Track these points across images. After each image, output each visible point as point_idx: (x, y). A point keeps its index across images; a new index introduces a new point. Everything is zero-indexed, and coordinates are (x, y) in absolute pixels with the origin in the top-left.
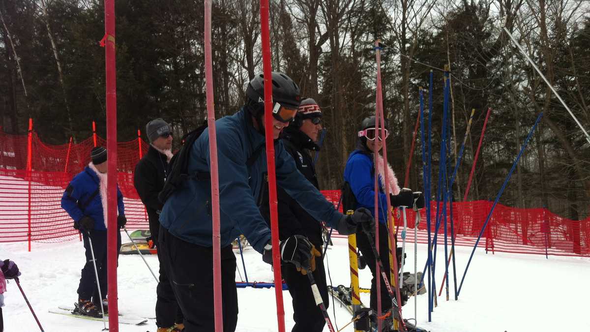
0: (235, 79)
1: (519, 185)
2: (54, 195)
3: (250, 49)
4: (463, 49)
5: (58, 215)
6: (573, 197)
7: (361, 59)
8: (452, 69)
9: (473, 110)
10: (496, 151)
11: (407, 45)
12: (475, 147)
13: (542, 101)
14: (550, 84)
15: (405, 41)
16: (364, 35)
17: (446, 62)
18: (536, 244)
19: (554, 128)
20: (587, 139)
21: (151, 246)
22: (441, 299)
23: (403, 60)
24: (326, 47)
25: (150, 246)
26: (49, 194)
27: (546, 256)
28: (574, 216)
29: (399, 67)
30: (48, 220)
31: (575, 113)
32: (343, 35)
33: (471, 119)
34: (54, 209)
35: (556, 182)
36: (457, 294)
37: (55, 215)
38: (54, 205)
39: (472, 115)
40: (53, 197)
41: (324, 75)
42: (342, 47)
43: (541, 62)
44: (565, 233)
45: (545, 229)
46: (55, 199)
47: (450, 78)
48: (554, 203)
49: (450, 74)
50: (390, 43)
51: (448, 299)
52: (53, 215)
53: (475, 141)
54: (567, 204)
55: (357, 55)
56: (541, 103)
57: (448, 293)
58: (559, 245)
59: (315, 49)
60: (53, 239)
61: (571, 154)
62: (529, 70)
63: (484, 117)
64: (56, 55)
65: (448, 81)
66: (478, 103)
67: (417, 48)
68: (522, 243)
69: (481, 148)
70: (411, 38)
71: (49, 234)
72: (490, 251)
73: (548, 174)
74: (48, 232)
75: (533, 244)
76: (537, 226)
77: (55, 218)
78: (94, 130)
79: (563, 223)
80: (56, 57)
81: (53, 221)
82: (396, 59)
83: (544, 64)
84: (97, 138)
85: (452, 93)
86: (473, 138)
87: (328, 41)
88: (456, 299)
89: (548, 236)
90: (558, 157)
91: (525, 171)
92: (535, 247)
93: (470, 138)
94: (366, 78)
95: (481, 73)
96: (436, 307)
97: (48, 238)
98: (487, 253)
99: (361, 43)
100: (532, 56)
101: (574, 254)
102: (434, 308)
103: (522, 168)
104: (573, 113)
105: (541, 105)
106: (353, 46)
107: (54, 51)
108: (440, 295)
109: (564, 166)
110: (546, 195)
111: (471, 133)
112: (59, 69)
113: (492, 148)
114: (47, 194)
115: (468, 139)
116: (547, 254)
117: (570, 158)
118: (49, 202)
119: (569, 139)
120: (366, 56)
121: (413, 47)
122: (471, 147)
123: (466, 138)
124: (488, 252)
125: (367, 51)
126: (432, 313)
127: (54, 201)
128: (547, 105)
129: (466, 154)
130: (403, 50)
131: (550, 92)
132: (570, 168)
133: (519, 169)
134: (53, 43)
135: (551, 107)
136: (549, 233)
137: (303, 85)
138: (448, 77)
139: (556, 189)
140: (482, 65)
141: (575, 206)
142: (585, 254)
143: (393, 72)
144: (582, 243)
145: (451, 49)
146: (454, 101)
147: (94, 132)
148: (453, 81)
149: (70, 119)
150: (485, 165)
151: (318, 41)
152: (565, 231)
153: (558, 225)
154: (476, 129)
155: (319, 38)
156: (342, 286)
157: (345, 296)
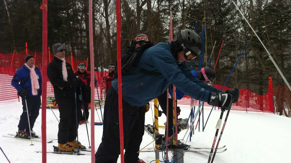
0: (99, 22)
1: (236, 78)
2: (5, 79)
3: (107, 7)
4: (212, 11)
5: (7, 89)
6: (261, 84)
7: (162, 14)
8: (206, 20)
9: (216, 41)
10: (226, 61)
11: (185, 8)
12: (216, 59)
13: (249, 37)
14: (253, 29)
15: (184, 5)
16: (164, 2)
17: (203, 17)
18: (242, 106)
19: (254, 50)
20: (269, 56)
21: (55, 105)
22: (196, 131)
23: (183, 15)
24: (145, 7)
25: (54, 105)
26: (3, 78)
27: (246, 111)
28: (261, 93)
29: (181, 18)
30: (3, 91)
31: (264, 44)
32: (154, 2)
33: (214, 46)
34: (5, 86)
35: (253, 76)
36: (203, 129)
37: (6, 89)
38: (5, 84)
39: (215, 44)
40: (5, 80)
41: (143, 21)
42: (153, 7)
43: (249, 18)
44: (256, 101)
45: (247, 99)
46: (5, 81)
47: (205, 25)
48: (252, 86)
49: (205, 24)
50: (176, 6)
51: (199, 131)
52: (5, 89)
53: (216, 56)
54: (258, 87)
55: (160, 11)
56: (248, 38)
57: (199, 128)
58: (253, 107)
59: (139, 8)
60: (5, 101)
61: (261, 63)
62: (243, 22)
63: (220, 44)
64: (7, 8)
65: (204, 27)
66: (218, 38)
67: (190, 9)
68: (236, 105)
69: (219, 59)
70: (186, 4)
71: (3, 98)
72: (220, 109)
73: (250, 72)
74: (3, 97)
75: (240, 106)
76: (243, 97)
77: (6, 90)
78: (26, 47)
79: (256, 96)
80: (7, 9)
81: (5, 92)
82: (179, 14)
83: (251, 19)
84: (28, 51)
85: (206, 32)
86: (215, 54)
87: (146, 4)
88: (203, 131)
89: (248, 102)
90: (256, 65)
91: (239, 71)
92: (242, 107)
93: (214, 54)
94: (164, 24)
95: (220, 23)
96: (193, 134)
97: (3, 100)
99: (163, 6)
100: (245, 15)
101: (260, 111)
102: (193, 135)
103: (238, 70)
104: (263, 43)
105: (248, 39)
106: (158, 7)
107: (6, 6)
108: (196, 129)
109: (258, 69)
110: (248, 82)
111: (214, 52)
112: (9, 15)
113: (224, 59)
115: (213, 54)
116: (247, 111)
117: (260, 65)
118: (3, 82)
119: (261, 56)
120: (164, 12)
121: (188, 9)
122: (214, 59)
123: (211, 55)
125: (165, 10)
126: (191, 137)
127: (5, 82)
128: (251, 39)
129: (211, 62)
130: (183, 10)
131: (253, 33)
132: (261, 69)
133: (236, 70)
134: (5, 2)
135: (253, 40)
136: (249, 100)
137: (133, 26)
138: (204, 25)
139: (254, 80)
140: (221, 18)
141: (262, 88)
142: (265, 111)
143: (177, 21)
144: (264, 106)
145: (206, 10)
146: (207, 36)
147: (26, 48)
149: (14, 41)
150: (220, 68)
152: (256, 100)
153: (253, 97)
154: (217, 50)
155: (141, 3)
156: (150, 125)
157: (151, 130)
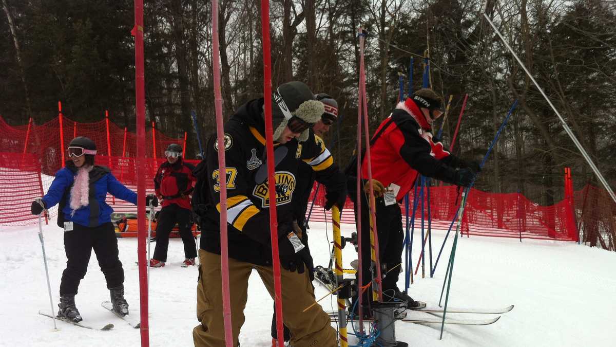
0: (205, 59)
1: (496, 171)
2: (18, 177)
3: (222, 28)
4: (443, 34)
5: (23, 197)
6: (548, 183)
7: (338, 42)
8: (432, 54)
9: (451, 96)
10: (473, 138)
11: (386, 28)
12: (452, 133)
13: (520, 88)
14: (529, 71)
15: (384, 24)
16: (342, 16)
17: (425, 47)
18: (510, 228)
19: (532, 115)
20: (564, 126)
21: (122, 230)
23: (381, 44)
24: (302, 27)
25: (120, 230)
26: (14, 175)
27: (519, 239)
28: (549, 201)
29: (377, 50)
30: (13, 203)
31: (552, 101)
32: (320, 16)
33: (449, 105)
34: (19, 192)
35: (533, 168)
36: (432, 272)
37: (20, 197)
38: (19, 187)
39: (450, 101)
40: (18, 179)
41: (298, 57)
42: (319, 28)
43: (520, 49)
44: (540, 220)
45: (521, 215)
46: (19, 181)
47: (429, 64)
48: (530, 188)
49: (429, 61)
50: (368, 26)
51: (423, 277)
52: (17, 197)
53: (452, 128)
54: (543, 190)
55: (334, 37)
56: (519, 90)
57: (423, 271)
58: (533, 230)
59: (290, 30)
60: (18, 222)
61: (548, 140)
62: (509, 56)
63: (462, 103)
64: (12, 30)
65: (427, 67)
66: (456, 88)
67: (396, 31)
68: (497, 227)
69: (458, 134)
70: (389, 21)
71: (13, 217)
72: (465, 234)
73: (525, 160)
74: (13, 215)
75: (507, 228)
76: (513, 213)
77: (19, 201)
78: (60, 110)
79: (539, 209)
80: (13, 32)
81: (17, 204)
82: (374, 42)
83: (523, 52)
84: (63, 119)
85: (430, 78)
86: (451, 124)
87: (304, 22)
88: (432, 276)
89: (523, 221)
90: (536, 145)
91: (502, 157)
92: (510, 231)
93: (448, 124)
94: (343, 61)
95: (460, 59)
96: (412, 283)
97: (13, 221)
98: (462, 237)
99: (339, 25)
100: (512, 44)
101: (548, 237)
102: (410, 285)
103: (500, 154)
104: (550, 100)
105: (519, 92)
106: (330, 28)
107: (11, 26)
108: (416, 273)
109: (540, 152)
110: (522, 181)
111: (449, 119)
112: (16, 45)
113: (469, 133)
114: (11, 176)
115: (446, 123)
116: (521, 238)
117: (546, 144)
118: (13, 184)
119: (546, 125)
120: (343, 39)
121: (392, 31)
122: (449, 133)
123: (443, 123)
124: (463, 235)
125: (344, 33)
126: (408, 288)
127: (18, 183)
128: (525, 92)
129: (443, 139)
130: (382, 34)
131: (528, 80)
132: (546, 154)
133: (496, 155)
134: (9, 18)
135: (530, 94)
136: (525, 219)
137: (278, 66)
138: (427, 63)
139: (533, 175)
140: (462, 50)
141: (551, 192)
142: (559, 237)
143: (371, 56)
144: (557, 229)
145: (431, 33)
146: (433, 86)
147: (60, 112)
148: (432, 66)
149: (28, 100)
150: (462, 151)
151: (293, 21)
152: (540, 217)
153: (533, 211)
154: (454, 115)
155: (294, 18)
156: (321, 267)
157: (324, 276)
